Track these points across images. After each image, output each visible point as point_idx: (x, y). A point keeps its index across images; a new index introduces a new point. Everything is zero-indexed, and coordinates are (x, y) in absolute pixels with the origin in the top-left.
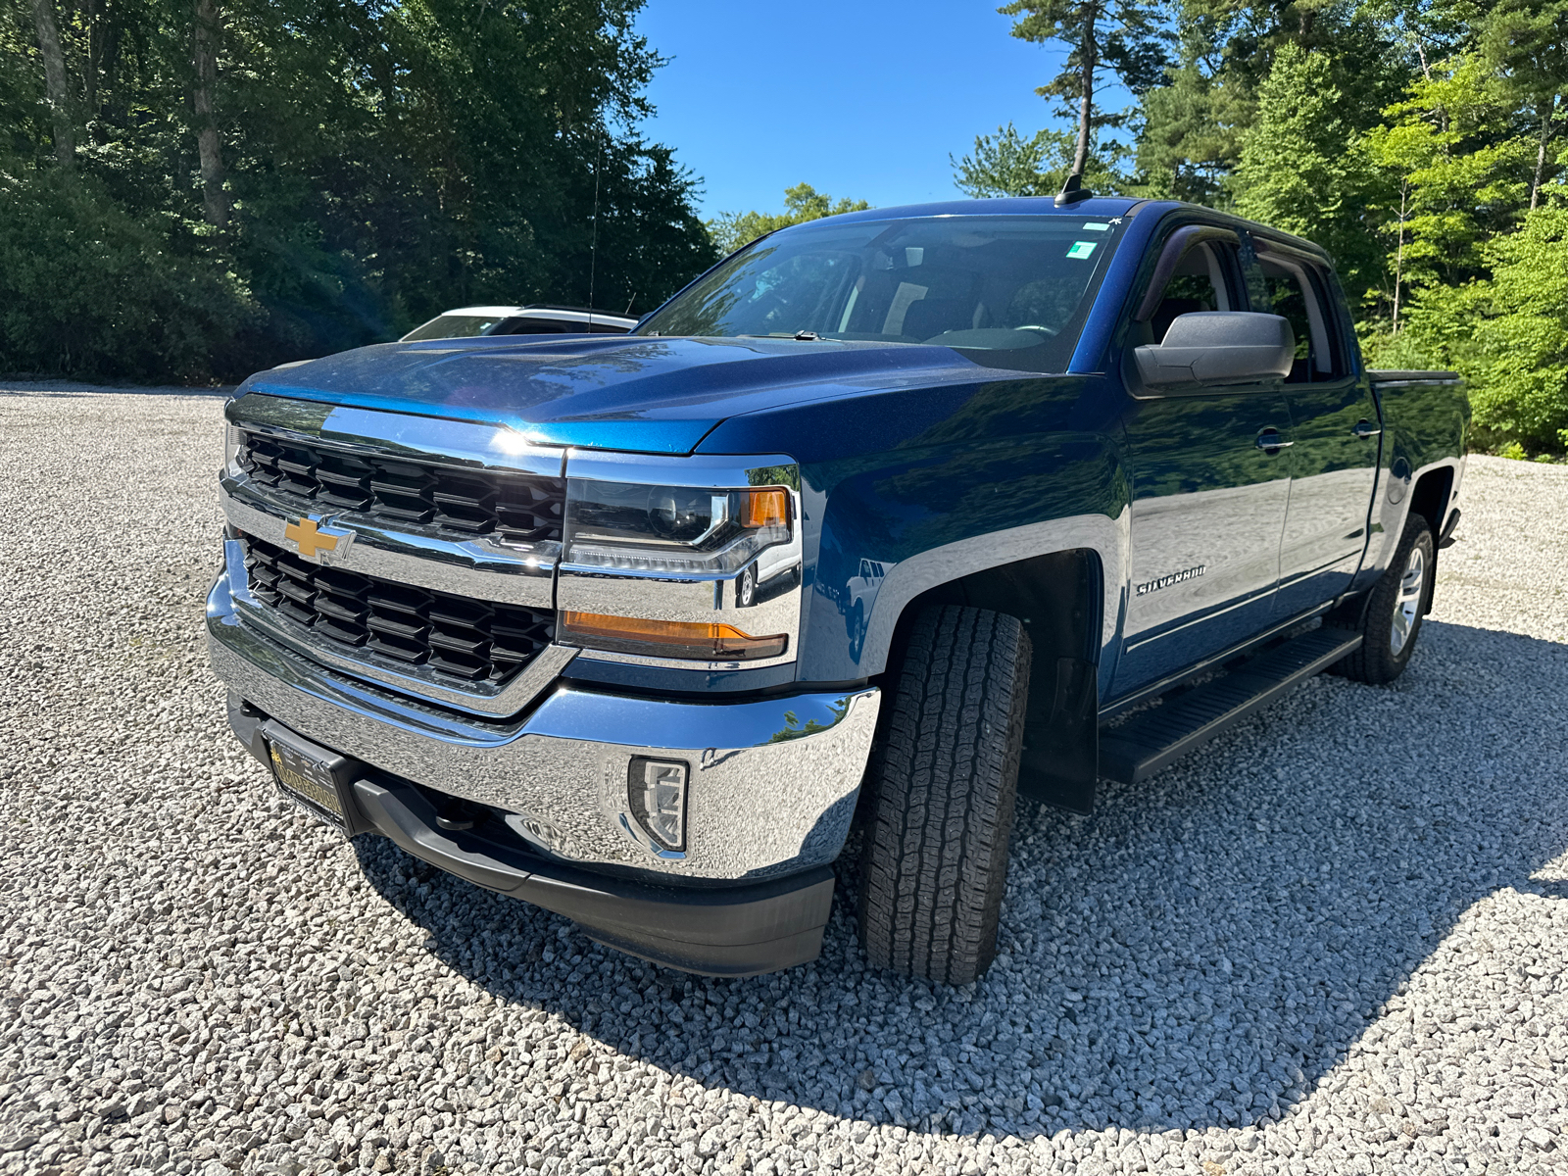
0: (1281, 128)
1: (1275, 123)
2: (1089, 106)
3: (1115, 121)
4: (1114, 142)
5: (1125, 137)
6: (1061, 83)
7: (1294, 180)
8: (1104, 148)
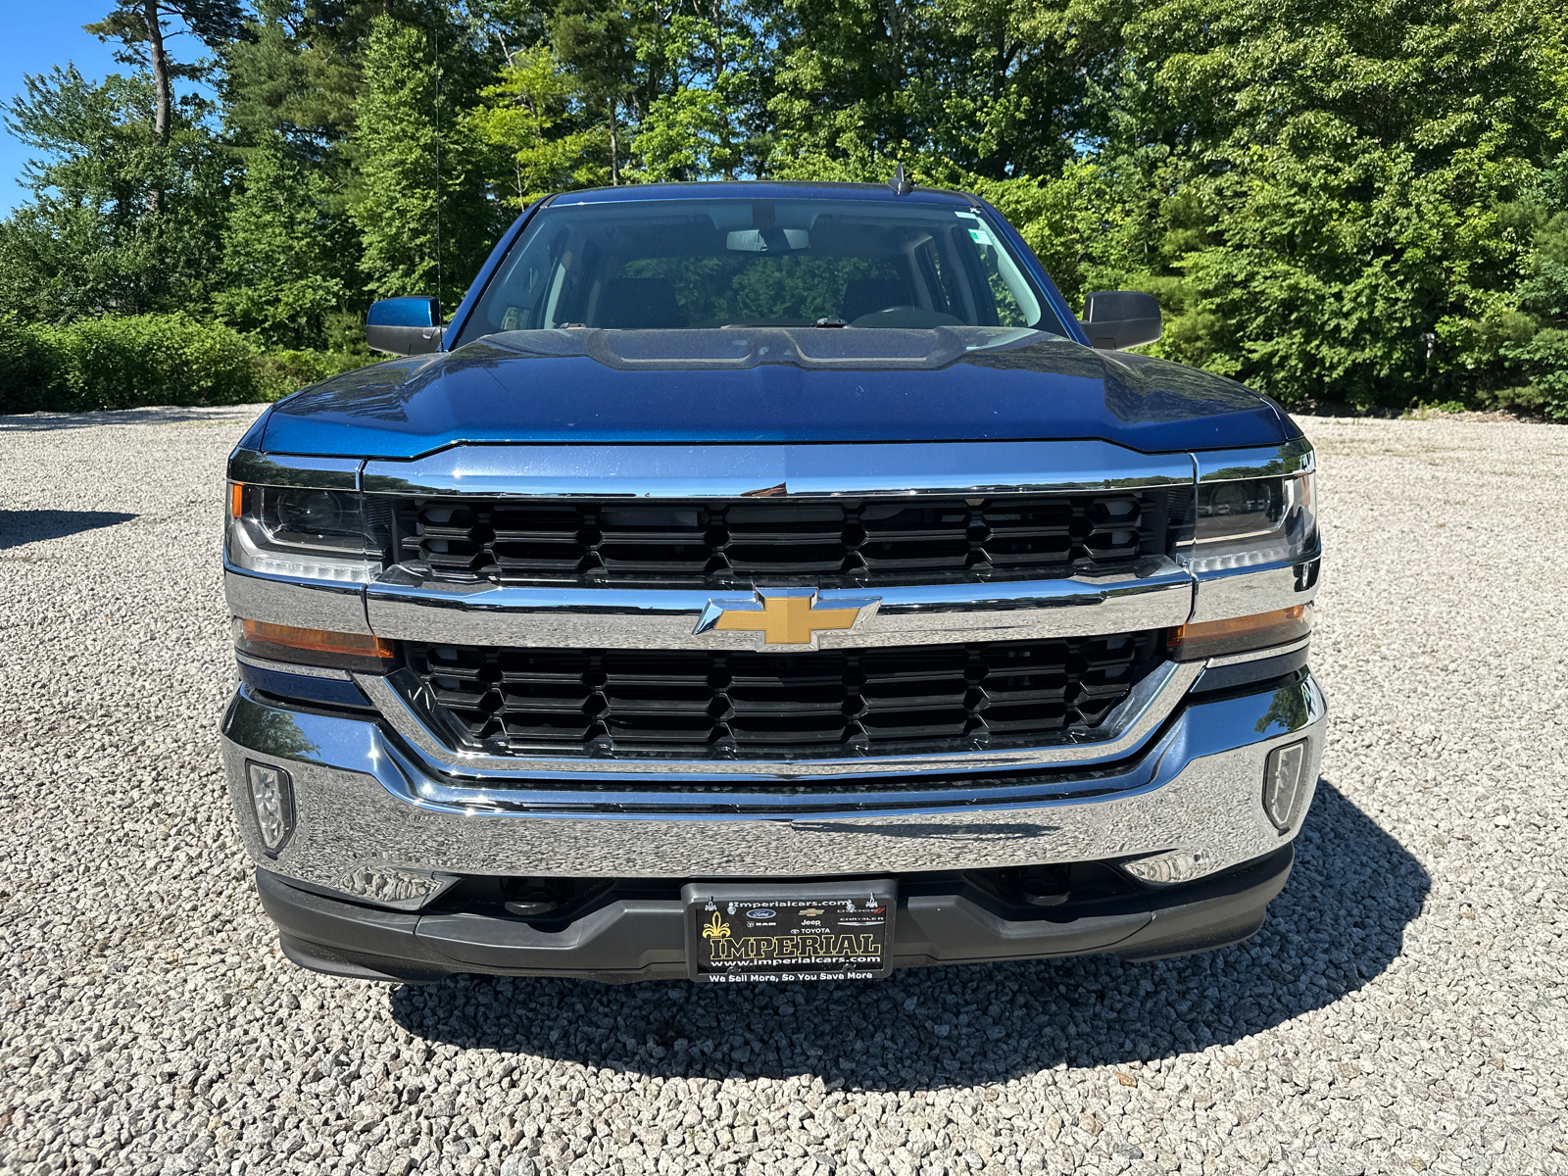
0: (393, 99)
1: (385, 93)
2: (161, 53)
3: (193, 73)
4: (196, 96)
5: (208, 93)
6: (118, 22)
7: (417, 152)
8: (185, 101)
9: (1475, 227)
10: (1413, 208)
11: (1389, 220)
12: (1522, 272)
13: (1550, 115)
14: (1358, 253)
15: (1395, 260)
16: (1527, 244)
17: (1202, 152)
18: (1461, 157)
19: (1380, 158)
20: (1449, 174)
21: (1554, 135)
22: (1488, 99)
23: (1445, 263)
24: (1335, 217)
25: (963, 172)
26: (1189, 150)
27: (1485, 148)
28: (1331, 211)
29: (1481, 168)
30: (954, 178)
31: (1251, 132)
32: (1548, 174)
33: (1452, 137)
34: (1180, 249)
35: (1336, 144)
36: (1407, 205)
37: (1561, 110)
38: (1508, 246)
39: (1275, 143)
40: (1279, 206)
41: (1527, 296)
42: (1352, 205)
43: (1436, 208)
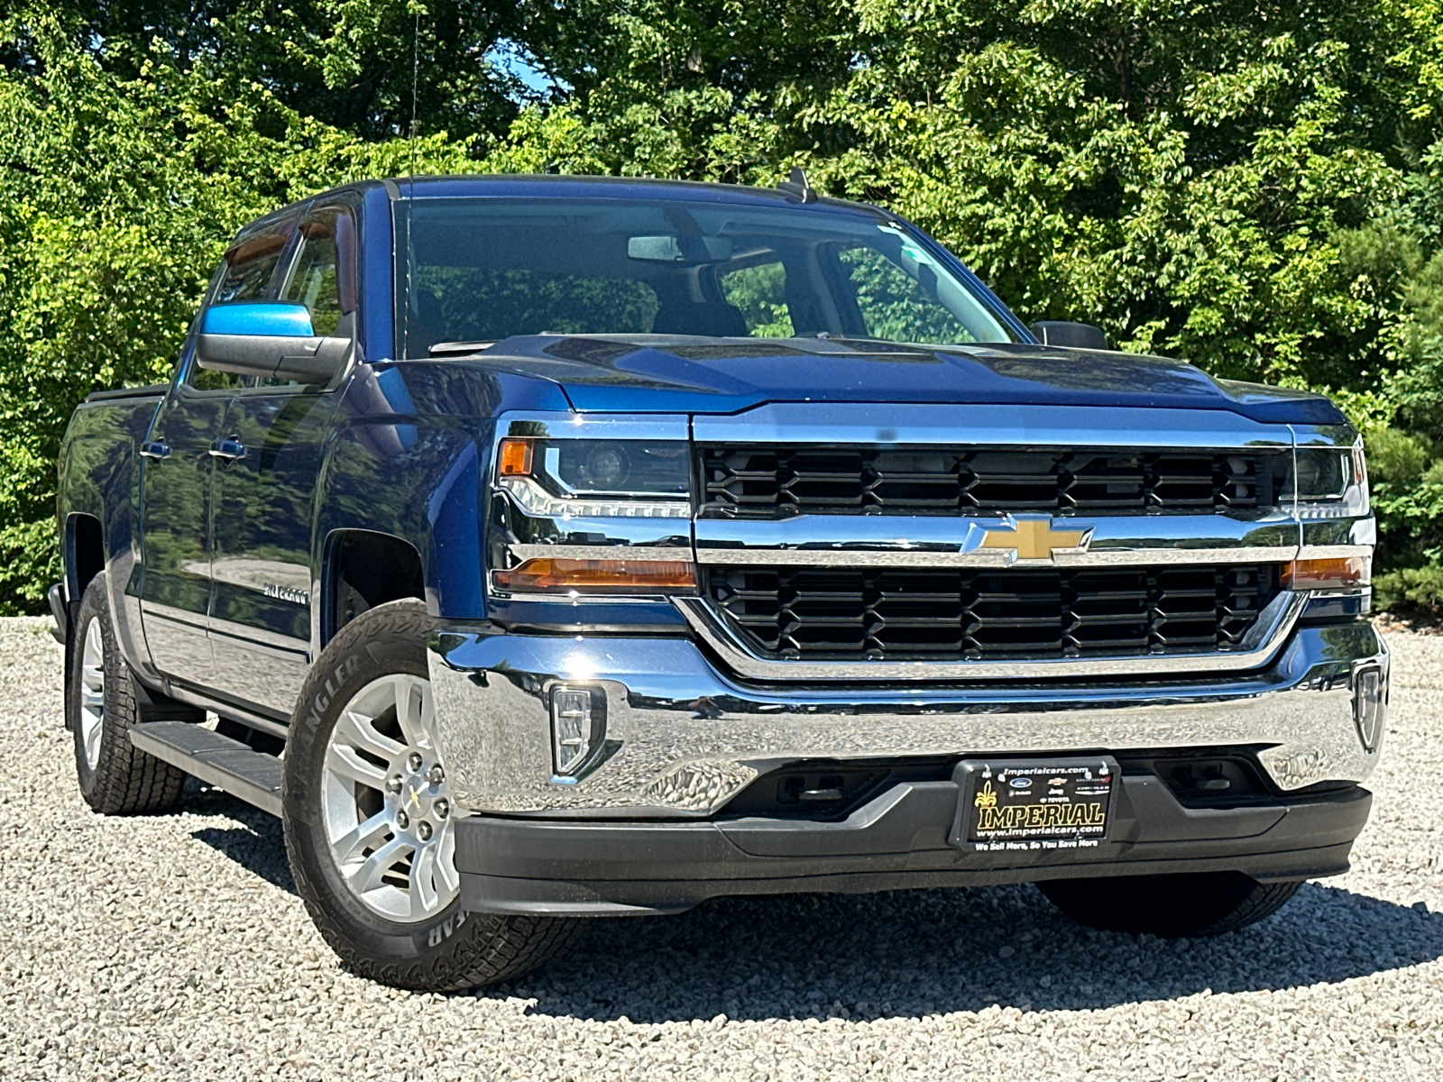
9: (1304, 272)
10: (1195, 235)
11: (1155, 256)
12: (1391, 356)
13: (1406, 75)
14: (1103, 315)
15: (1172, 330)
16: (1393, 305)
17: (796, 107)
18: (1268, 144)
19: (1130, 139)
20: (1252, 174)
21: (1419, 113)
22: (1303, 43)
23: (1259, 337)
24: (1057, 243)
25: (294, 114)
26: (770, 102)
27: (1304, 130)
28: (1050, 234)
29: (1304, 166)
30: (271, 125)
31: (890, 77)
32: (1416, 181)
33: (1250, 107)
34: (763, 296)
35: (1048, 107)
36: (1185, 227)
37: (1425, 69)
38: (1365, 309)
39: (937, 99)
40: (955, 219)
41: (1405, 399)
42: (1086, 224)
43: (1235, 235)
